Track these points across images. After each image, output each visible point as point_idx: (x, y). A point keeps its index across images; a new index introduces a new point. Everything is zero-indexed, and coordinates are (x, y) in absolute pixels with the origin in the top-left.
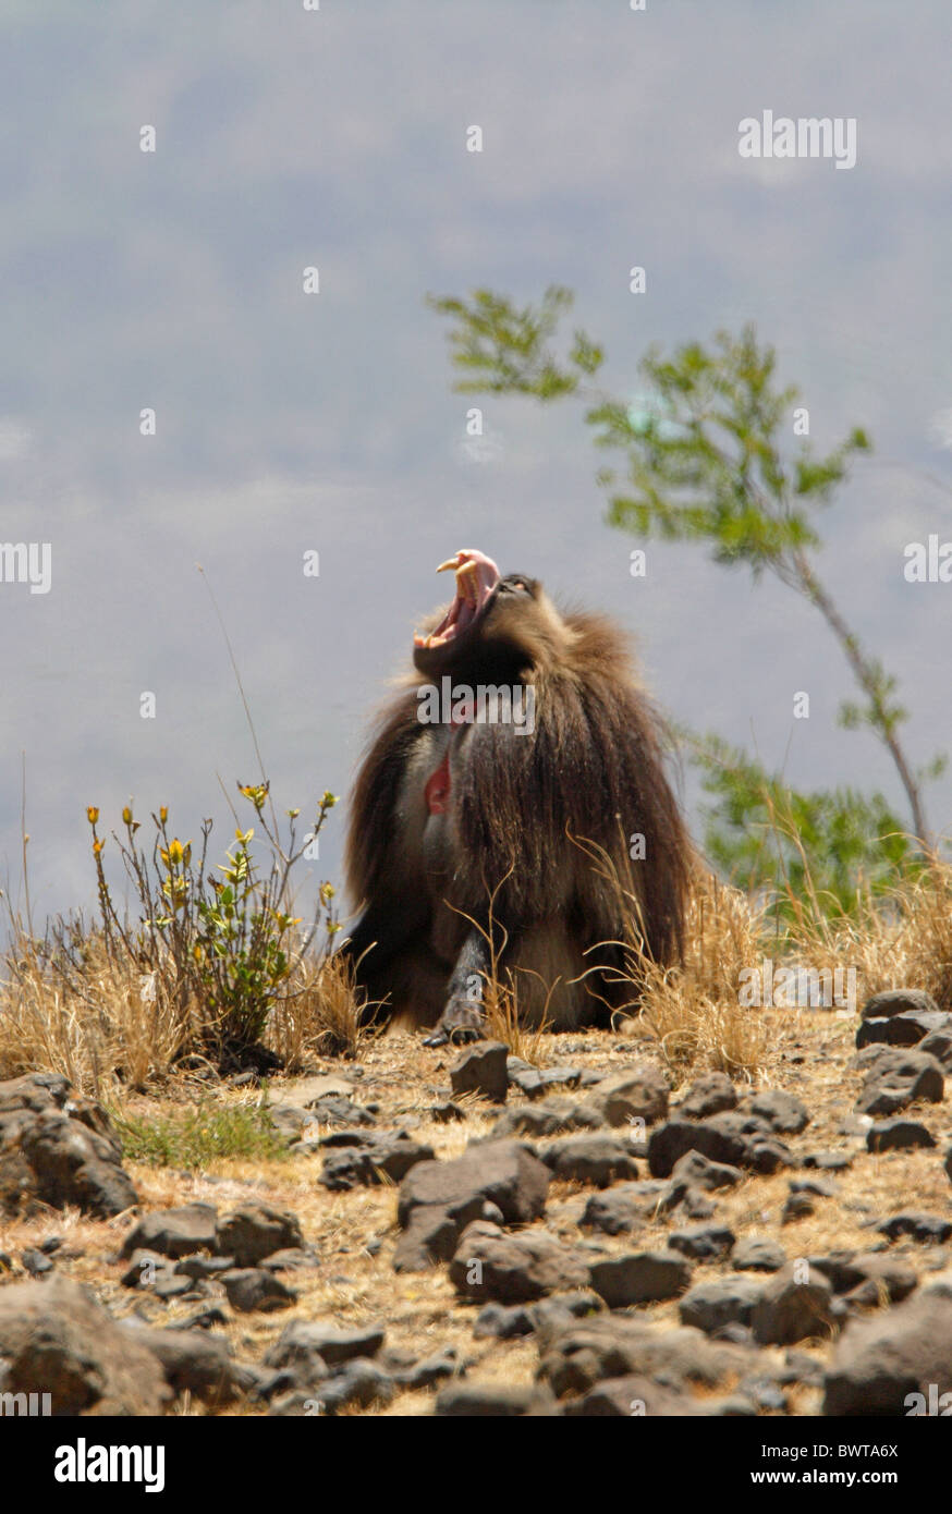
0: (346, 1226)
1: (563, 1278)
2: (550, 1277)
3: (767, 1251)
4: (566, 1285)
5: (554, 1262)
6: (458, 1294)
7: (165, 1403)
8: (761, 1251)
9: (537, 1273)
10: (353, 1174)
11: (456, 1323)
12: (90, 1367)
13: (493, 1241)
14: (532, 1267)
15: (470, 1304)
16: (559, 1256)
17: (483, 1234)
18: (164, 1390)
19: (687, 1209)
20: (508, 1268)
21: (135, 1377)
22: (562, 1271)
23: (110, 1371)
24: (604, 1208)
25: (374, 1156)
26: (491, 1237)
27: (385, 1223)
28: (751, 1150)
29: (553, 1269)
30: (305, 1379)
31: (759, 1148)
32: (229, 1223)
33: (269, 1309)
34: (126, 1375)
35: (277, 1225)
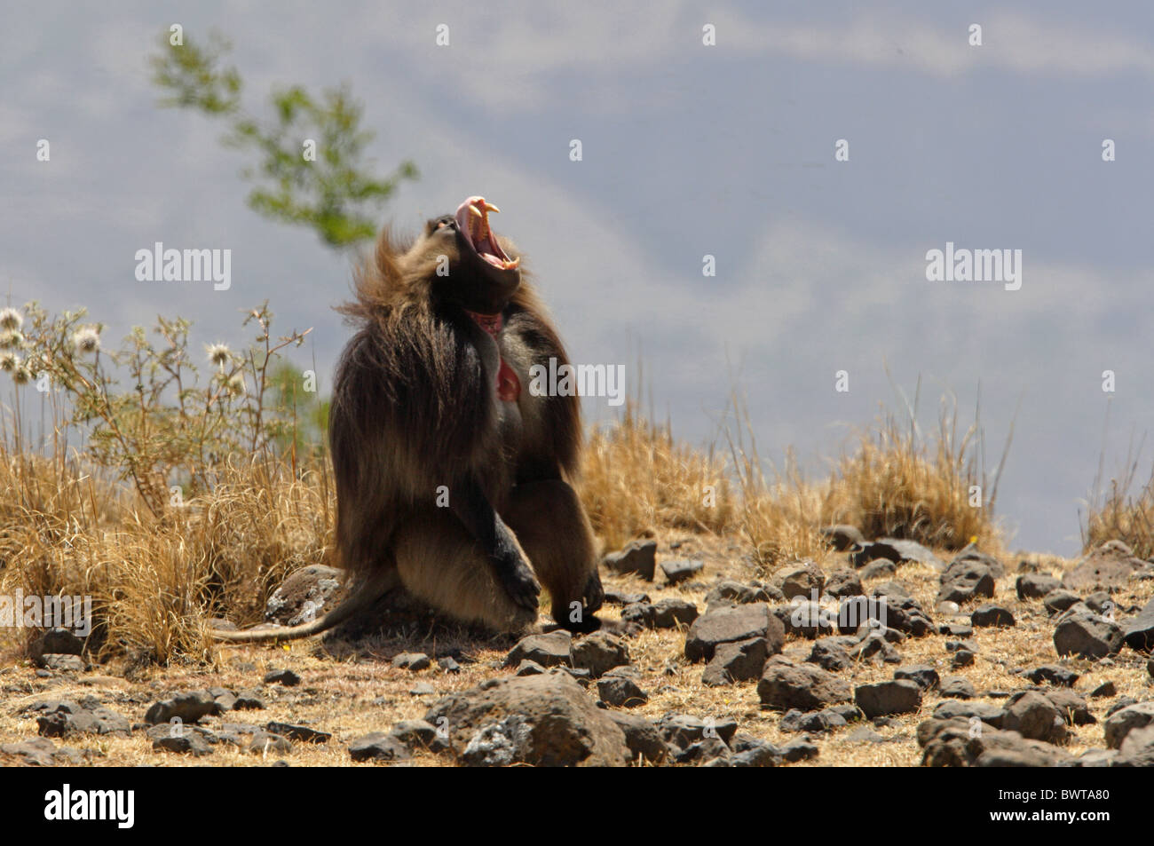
0: (648, 653)
1: (832, 695)
2: (825, 694)
3: (964, 685)
4: (834, 700)
5: (827, 684)
6: (762, 702)
7: (627, 760)
8: (959, 685)
9: (816, 691)
10: (642, 621)
11: (763, 720)
12: (584, 732)
13: (789, 667)
14: (813, 686)
15: (771, 709)
16: (830, 680)
17: (781, 663)
18: (627, 752)
19: (883, 656)
20: (798, 686)
21: (611, 740)
22: (832, 691)
23: (595, 737)
24: (825, 651)
25: (658, 608)
26: (786, 665)
27: (675, 653)
28: (909, 620)
29: (827, 689)
30: (710, 750)
31: (913, 618)
32: (582, 646)
33: (631, 705)
34: (604, 739)
35: (615, 649)
